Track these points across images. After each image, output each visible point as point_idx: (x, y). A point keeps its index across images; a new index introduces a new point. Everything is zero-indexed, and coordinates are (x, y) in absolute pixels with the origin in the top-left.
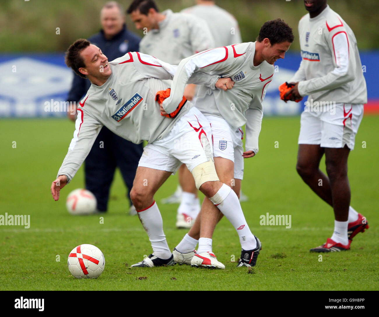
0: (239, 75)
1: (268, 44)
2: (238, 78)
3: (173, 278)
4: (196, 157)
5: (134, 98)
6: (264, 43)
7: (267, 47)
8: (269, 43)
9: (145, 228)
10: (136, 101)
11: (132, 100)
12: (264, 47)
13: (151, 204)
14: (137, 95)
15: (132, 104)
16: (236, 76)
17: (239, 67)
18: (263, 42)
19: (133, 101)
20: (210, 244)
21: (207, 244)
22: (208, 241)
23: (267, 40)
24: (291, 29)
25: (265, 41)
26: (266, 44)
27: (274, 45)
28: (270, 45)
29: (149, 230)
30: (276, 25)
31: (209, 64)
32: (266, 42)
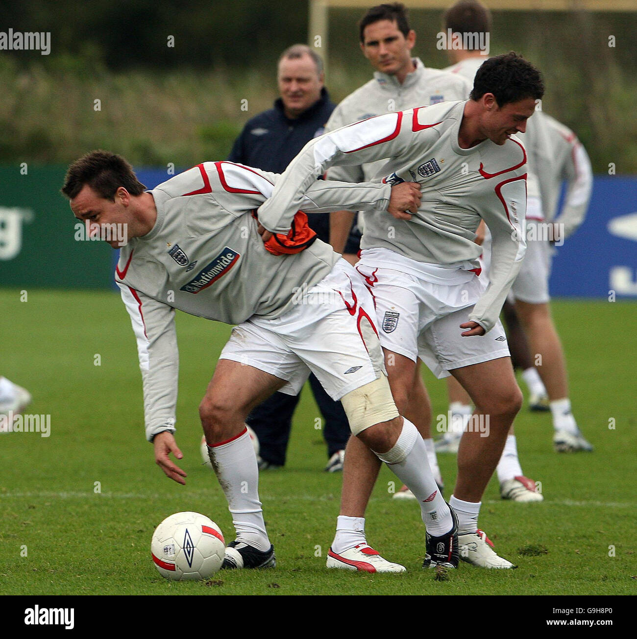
0: (428, 165)
1: (492, 105)
2: (426, 172)
3: (273, 584)
4: (353, 370)
5: (223, 257)
6: (484, 104)
7: (490, 110)
8: (494, 104)
9: (221, 483)
10: (227, 262)
11: (218, 261)
12: (484, 110)
13: (238, 432)
14: (226, 252)
15: (219, 268)
16: (421, 167)
17: (427, 150)
18: (483, 100)
19: (221, 263)
20: (360, 530)
21: (355, 530)
22: (355, 524)
23: (491, 96)
24: (537, 72)
25: (485, 99)
26: (488, 105)
27: (504, 106)
28: (497, 106)
29: (230, 488)
30: (508, 65)
31: (363, 146)
32: (488, 101)
